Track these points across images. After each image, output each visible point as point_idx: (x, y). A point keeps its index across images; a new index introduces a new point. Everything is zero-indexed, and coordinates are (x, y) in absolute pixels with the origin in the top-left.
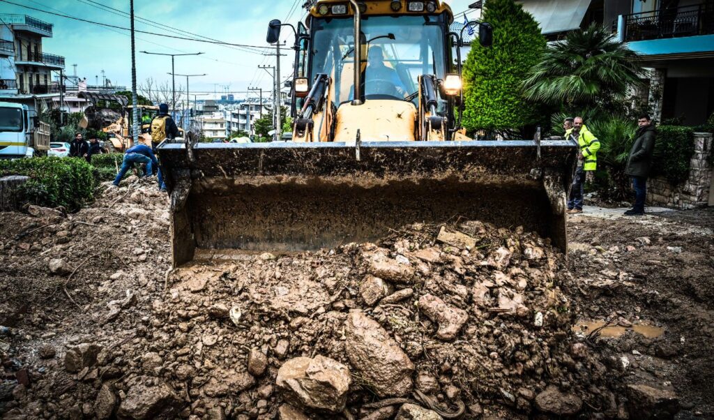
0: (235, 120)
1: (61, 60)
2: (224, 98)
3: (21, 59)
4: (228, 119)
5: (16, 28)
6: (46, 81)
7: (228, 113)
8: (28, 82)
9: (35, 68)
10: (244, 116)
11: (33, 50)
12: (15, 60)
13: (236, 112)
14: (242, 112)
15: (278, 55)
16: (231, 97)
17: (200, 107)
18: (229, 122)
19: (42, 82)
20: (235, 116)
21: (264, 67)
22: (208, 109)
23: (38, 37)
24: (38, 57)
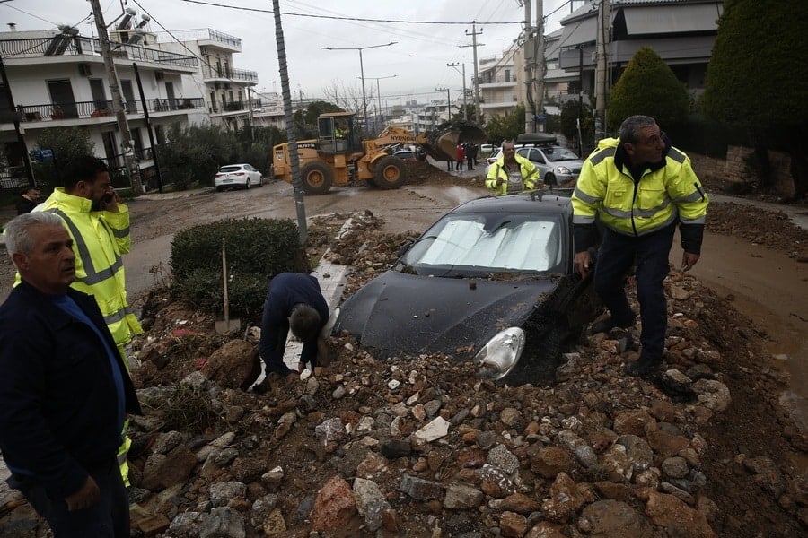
0: (423, 122)
1: (253, 76)
2: (408, 103)
3: (211, 76)
4: (416, 121)
5: (201, 44)
6: (240, 97)
7: (416, 116)
8: (221, 99)
9: (227, 85)
10: (430, 118)
11: (223, 65)
12: (204, 77)
13: (423, 114)
14: (429, 114)
15: (475, 46)
16: (414, 102)
17: (389, 113)
18: (416, 124)
19: (236, 99)
20: (421, 118)
21: (453, 65)
22: (396, 114)
23: (228, 53)
24: (229, 73)
